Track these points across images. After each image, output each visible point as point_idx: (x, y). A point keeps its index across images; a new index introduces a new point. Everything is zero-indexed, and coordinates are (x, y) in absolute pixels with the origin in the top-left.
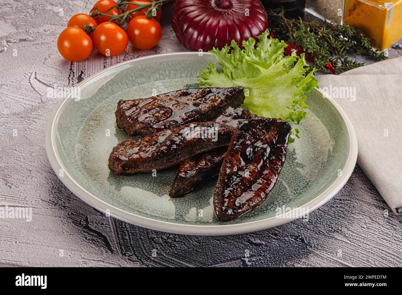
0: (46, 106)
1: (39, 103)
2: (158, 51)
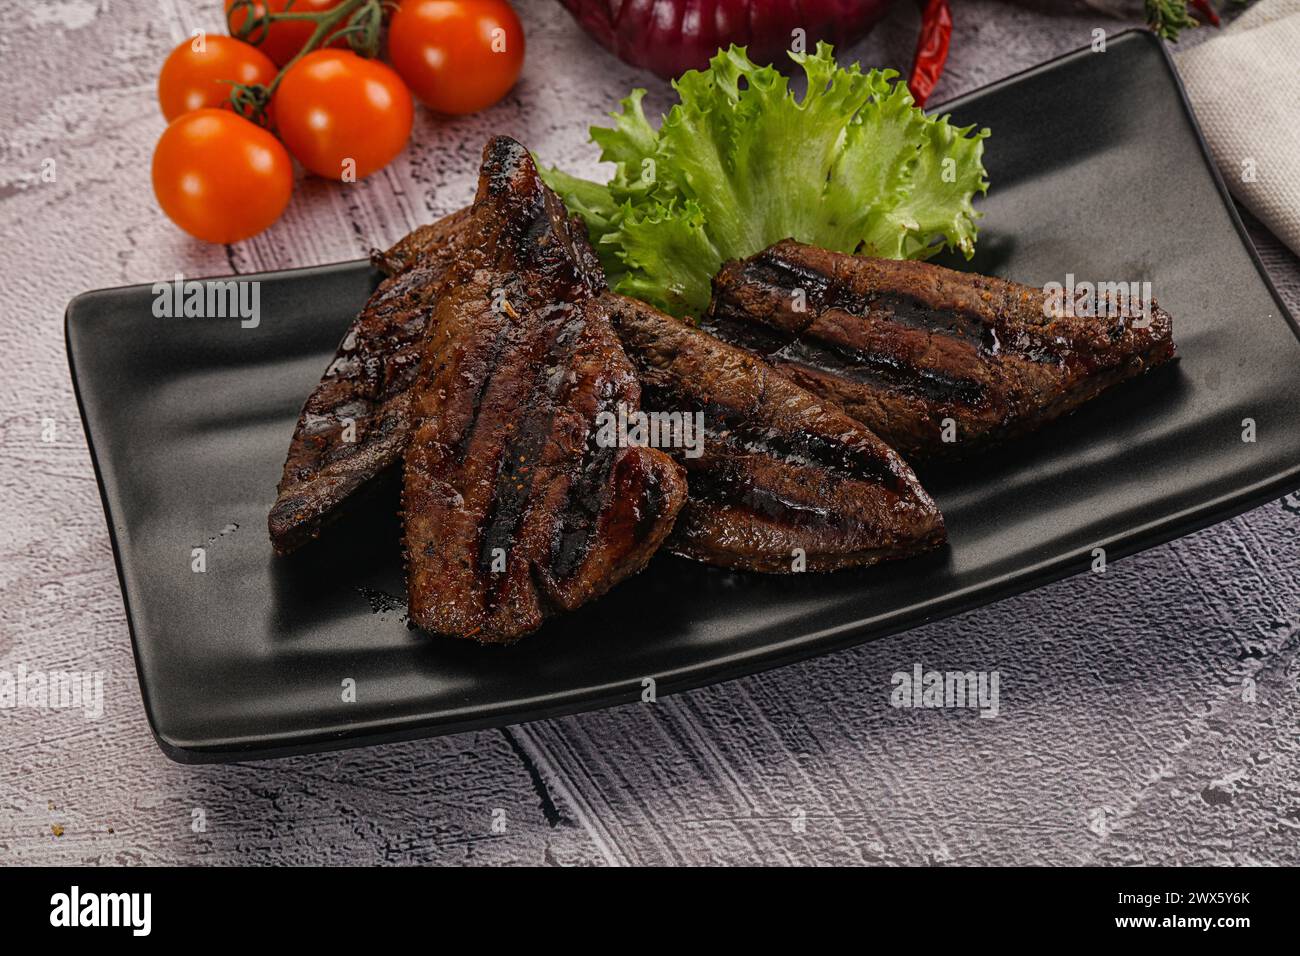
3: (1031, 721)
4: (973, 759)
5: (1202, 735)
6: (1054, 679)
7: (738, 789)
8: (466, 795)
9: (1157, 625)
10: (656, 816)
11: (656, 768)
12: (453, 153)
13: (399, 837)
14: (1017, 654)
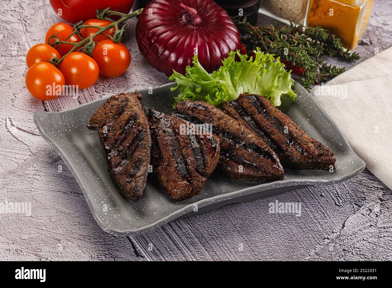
0: (39, 158)
1: (30, 156)
2: (127, 76)
3: (268, 247)
4: (252, 254)
5: (313, 256)
6: (274, 238)
7: (188, 254)
8: (113, 246)
9: (302, 228)
10: (166, 258)
11: (166, 246)
12: (107, 87)
13: (95, 254)
14: (264, 231)
